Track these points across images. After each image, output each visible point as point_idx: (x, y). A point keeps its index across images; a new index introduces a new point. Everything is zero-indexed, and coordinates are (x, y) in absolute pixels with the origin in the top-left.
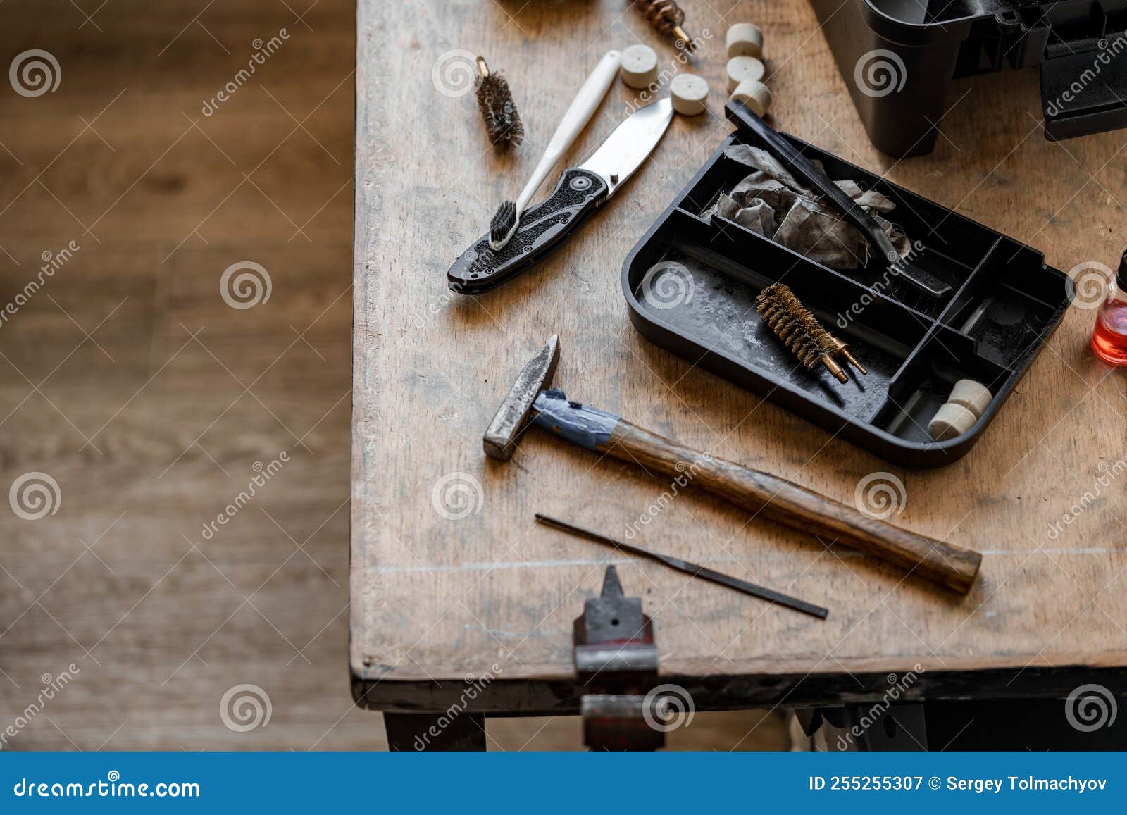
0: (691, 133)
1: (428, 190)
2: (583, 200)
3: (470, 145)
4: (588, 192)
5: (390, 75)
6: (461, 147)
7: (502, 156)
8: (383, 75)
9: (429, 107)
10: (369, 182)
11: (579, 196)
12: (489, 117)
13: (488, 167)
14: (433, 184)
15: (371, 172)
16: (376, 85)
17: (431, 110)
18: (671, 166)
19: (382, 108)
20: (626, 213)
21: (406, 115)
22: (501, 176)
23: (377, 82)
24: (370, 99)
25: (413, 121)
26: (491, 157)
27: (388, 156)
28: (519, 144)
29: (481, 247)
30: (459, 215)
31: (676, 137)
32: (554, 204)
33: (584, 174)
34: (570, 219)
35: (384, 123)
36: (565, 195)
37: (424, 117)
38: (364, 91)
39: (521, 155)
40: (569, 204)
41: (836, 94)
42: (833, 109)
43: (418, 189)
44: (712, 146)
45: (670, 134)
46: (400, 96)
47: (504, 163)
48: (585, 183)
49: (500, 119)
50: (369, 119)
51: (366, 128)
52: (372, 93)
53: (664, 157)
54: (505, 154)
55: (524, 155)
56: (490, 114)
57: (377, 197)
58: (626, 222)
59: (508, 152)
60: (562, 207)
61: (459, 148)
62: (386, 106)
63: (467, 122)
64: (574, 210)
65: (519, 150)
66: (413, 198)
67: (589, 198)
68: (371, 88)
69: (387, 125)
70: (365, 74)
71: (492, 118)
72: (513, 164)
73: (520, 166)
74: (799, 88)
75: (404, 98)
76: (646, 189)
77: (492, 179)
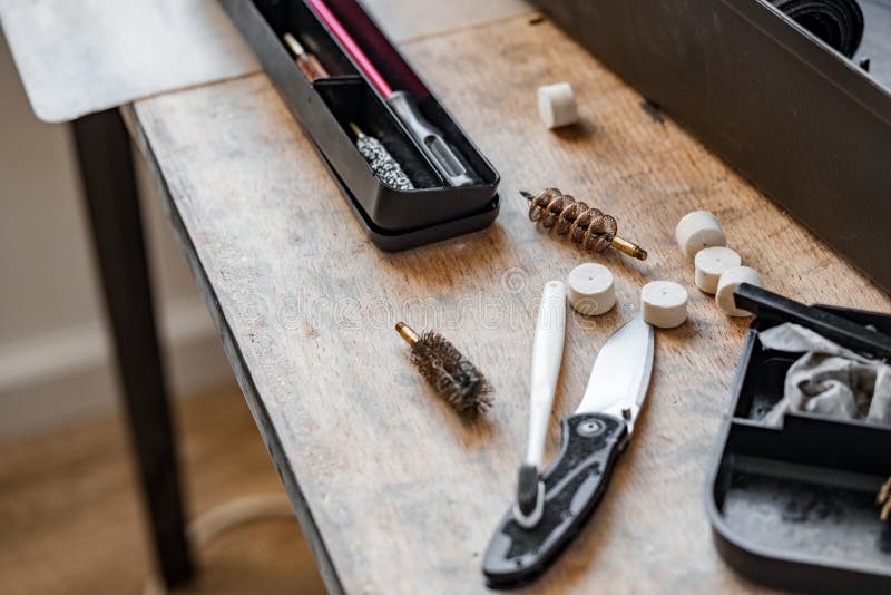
0: (683, 347)
1: (401, 486)
2: (605, 445)
3: (429, 424)
4: (606, 434)
5: (295, 372)
6: (419, 428)
7: (474, 426)
8: (287, 374)
9: (360, 394)
10: (323, 496)
11: (598, 442)
12: (446, 382)
13: (461, 442)
14: (406, 479)
15: (321, 484)
16: (283, 387)
17: (363, 396)
18: (680, 387)
19: (302, 409)
20: (654, 451)
21: (336, 410)
22: (482, 448)
23: (283, 383)
24: (284, 404)
25: (347, 415)
26: (461, 430)
27: (333, 461)
28: (490, 406)
29: (510, 527)
30: (454, 506)
31: (668, 354)
32: (571, 458)
33: (588, 417)
34: (602, 468)
35: (312, 425)
36: (580, 446)
37: (358, 407)
38: (272, 396)
39: (496, 420)
40: (590, 452)
41: (826, 266)
42: (831, 282)
43: (388, 488)
44: (716, 355)
45: (660, 354)
46: (319, 391)
47: (480, 434)
48: (596, 427)
49: (462, 379)
50: (291, 424)
51: (293, 437)
52: (282, 396)
53: (667, 380)
54: (476, 423)
55: (499, 418)
56: (447, 378)
57: (341, 511)
58: (658, 461)
59: (479, 421)
60: (583, 458)
61: (417, 431)
62: (306, 406)
63: (413, 400)
64: (601, 458)
65: (492, 414)
66: (388, 501)
67: (611, 441)
68: (279, 390)
69: (318, 427)
70: (265, 379)
71: (450, 382)
72: (490, 431)
73: (501, 433)
74: (780, 270)
75: (324, 392)
76: (665, 420)
77: (474, 454)
